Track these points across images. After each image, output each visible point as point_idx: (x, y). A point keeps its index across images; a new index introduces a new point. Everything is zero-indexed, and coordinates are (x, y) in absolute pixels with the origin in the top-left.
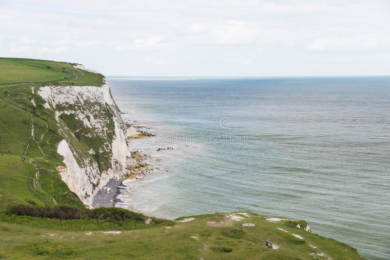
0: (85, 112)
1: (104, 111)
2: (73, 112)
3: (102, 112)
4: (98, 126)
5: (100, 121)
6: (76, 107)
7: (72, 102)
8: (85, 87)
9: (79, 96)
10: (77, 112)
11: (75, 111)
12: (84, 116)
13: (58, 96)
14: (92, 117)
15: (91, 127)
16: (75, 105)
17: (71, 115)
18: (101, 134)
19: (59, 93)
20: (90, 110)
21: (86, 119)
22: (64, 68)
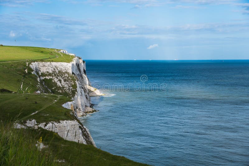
0: (59, 77)
1: (70, 77)
2: (51, 77)
4: (66, 86)
5: (68, 83)
6: (53, 75)
7: (51, 72)
8: (59, 63)
9: (55, 68)
10: (54, 78)
11: (53, 77)
12: (58, 80)
13: (43, 68)
14: (63, 81)
15: (61, 86)
16: (52, 74)
18: (67, 91)
19: (43, 66)
20: (62, 77)
21: (59, 82)
22: (51, 52)
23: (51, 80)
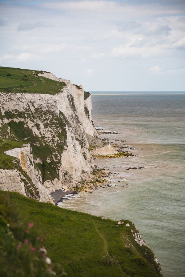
0: (35, 120)
1: (56, 120)
2: (23, 120)
3: (54, 121)
4: (48, 135)
5: (51, 130)
6: (26, 115)
7: (22, 110)
8: (37, 95)
9: (30, 104)
10: (27, 120)
11: (25, 119)
12: (33, 124)
13: (8, 103)
14: (42, 126)
15: (40, 136)
16: (24, 113)
17: (20, 122)
18: (50, 144)
19: (9, 100)
20: (40, 119)
21: (35, 128)
22: (26, 76)
23: (21, 124)
